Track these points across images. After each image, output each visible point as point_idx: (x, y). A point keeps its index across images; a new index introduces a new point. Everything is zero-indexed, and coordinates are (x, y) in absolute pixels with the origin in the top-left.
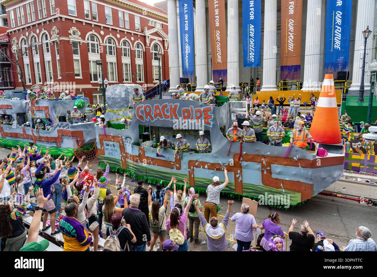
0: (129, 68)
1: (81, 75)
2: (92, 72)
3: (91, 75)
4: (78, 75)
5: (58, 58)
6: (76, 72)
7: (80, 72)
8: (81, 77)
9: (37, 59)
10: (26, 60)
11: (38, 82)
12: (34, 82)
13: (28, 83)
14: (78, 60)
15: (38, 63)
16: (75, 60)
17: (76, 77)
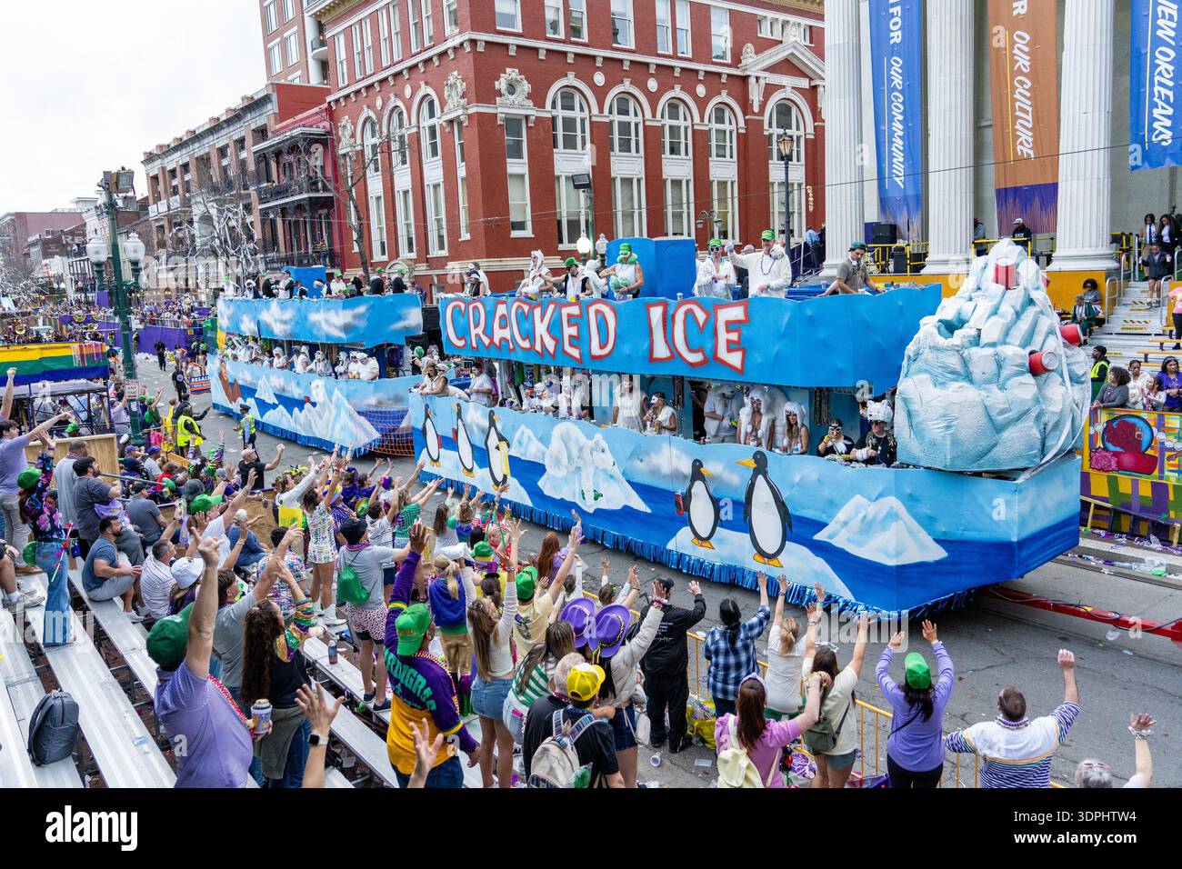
0: (689, 194)
1: (529, 225)
2: (564, 214)
3: (559, 223)
4: (521, 226)
5: (462, 172)
6: (514, 217)
7: (525, 216)
8: (528, 233)
9: (403, 179)
10: (375, 185)
11: (404, 253)
12: (395, 254)
13: (378, 257)
14: (522, 176)
15: (406, 193)
16: (511, 175)
17: (515, 234)
